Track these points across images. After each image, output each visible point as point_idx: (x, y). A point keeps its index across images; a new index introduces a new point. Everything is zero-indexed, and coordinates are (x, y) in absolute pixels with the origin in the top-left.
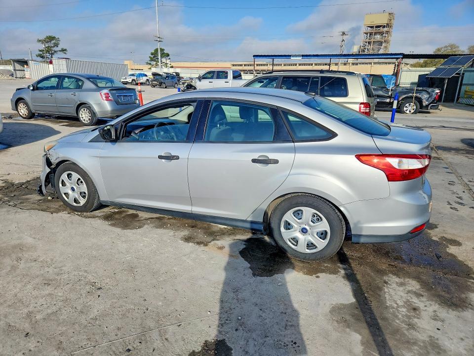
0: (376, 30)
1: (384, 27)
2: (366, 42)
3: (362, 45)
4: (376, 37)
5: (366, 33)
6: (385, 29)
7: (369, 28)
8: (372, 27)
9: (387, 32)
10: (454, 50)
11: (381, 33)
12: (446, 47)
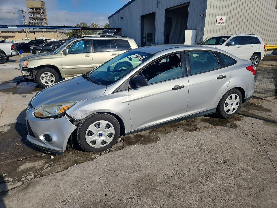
0: (36, 11)
1: (40, 9)
2: (32, 18)
3: (30, 20)
4: (37, 15)
5: (31, 13)
6: (42, 11)
7: (31, 10)
8: (33, 9)
9: (43, 13)
10: (85, 25)
11: (40, 13)
12: (81, 24)
